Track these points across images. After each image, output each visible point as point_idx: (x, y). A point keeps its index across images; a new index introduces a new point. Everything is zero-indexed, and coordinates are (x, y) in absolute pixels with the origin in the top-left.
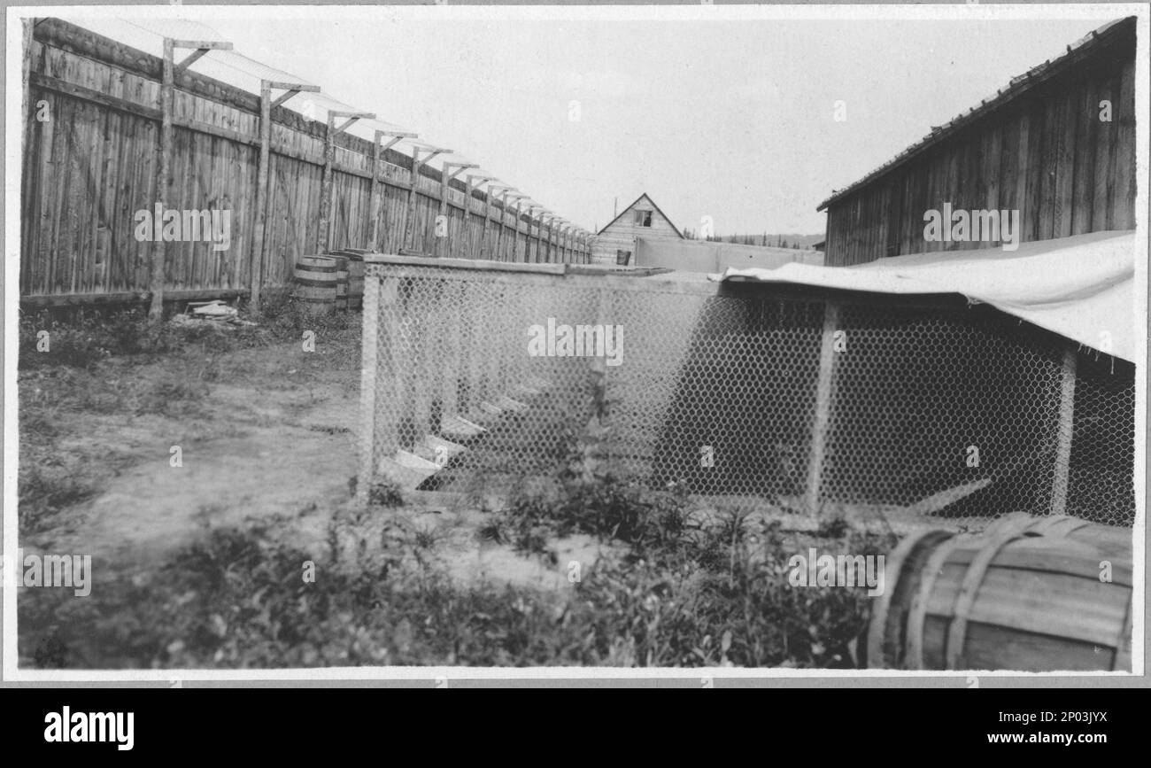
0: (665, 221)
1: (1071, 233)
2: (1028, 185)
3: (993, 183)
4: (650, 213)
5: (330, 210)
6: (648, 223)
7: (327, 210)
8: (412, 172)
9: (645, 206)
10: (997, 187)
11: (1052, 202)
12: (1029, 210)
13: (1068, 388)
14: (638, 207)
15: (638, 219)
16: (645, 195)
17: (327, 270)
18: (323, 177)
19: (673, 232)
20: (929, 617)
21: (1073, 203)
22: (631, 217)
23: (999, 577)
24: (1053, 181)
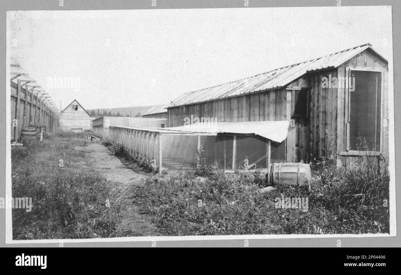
0: (82, 108)
1: (259, 121)
2: (247, 111)
3: (235, 109)
4: (77, 106)
5: (27, 114)
6: (76, 109)
7: (26, 114)
8: (36, 100)
9: (75, 104)
10: (237, 111)
11: (254, 115)
12: (247, 115)
13: (270, 147)
14: (73, 104)
15: (73, 108)
16: (75, 100)
17: (33, 131)
18: (25, 104)
19: (85, 112)
20: (275, 173)
21: (259, 115)
22: (71, 107)
23: (282, 167)
24: (254, 111)
